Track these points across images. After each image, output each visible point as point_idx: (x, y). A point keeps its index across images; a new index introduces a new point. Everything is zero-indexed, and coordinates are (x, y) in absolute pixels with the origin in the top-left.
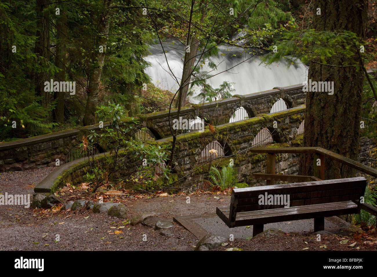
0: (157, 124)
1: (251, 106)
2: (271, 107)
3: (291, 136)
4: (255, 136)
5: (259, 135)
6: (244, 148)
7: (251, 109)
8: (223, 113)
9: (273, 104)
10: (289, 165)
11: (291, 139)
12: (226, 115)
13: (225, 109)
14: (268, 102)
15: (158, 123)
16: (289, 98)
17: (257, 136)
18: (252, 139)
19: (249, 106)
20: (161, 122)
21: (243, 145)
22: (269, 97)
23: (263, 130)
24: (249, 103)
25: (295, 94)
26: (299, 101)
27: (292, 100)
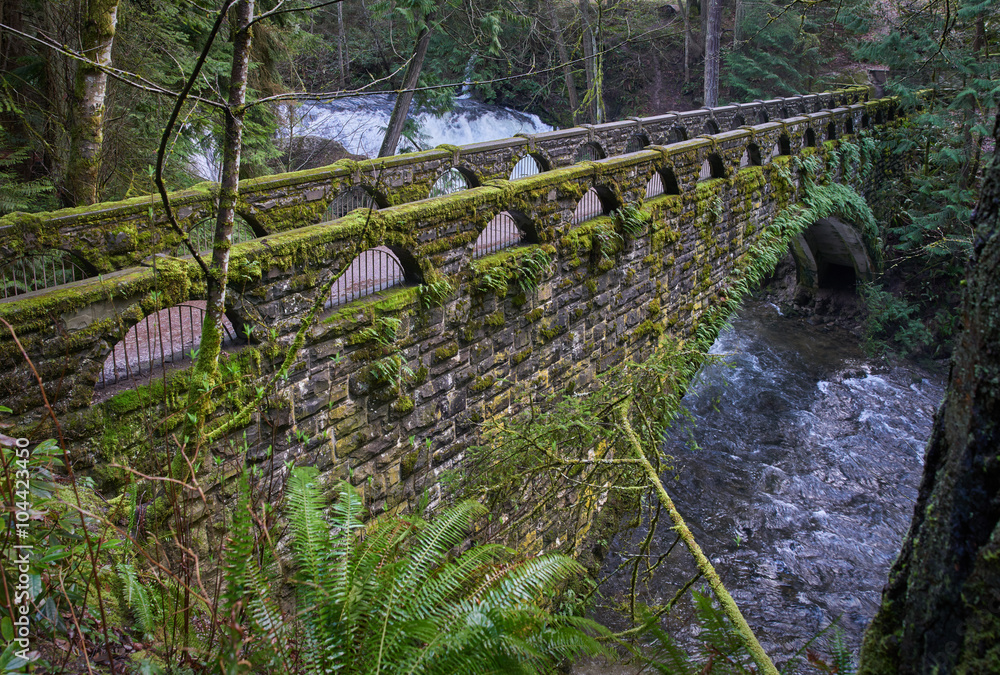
0: (257, 204)
1: (473, 168)
2: (511, 170)
3: (560, 229)
4: (480, 231)
5: (489, 230)
6: (452, 261)
7: (473, 172)
8: (414, 180)
9: (515, 163)
10: (554, 290)
11: (559, 234)
12: (422, 183)
13: (418, 173)
14: (506, 160)
15: (258, 201)
16: (545, 153)
17: (484, 232)
18: (473, 239)
19: (468, 166)
20: (265, 199)
21: (452, 255)
22: (508, 151)
23: (498, 216)
24: (469, 161)
25: (553, 146)
26: (561, 158)
27: (549, 158)
